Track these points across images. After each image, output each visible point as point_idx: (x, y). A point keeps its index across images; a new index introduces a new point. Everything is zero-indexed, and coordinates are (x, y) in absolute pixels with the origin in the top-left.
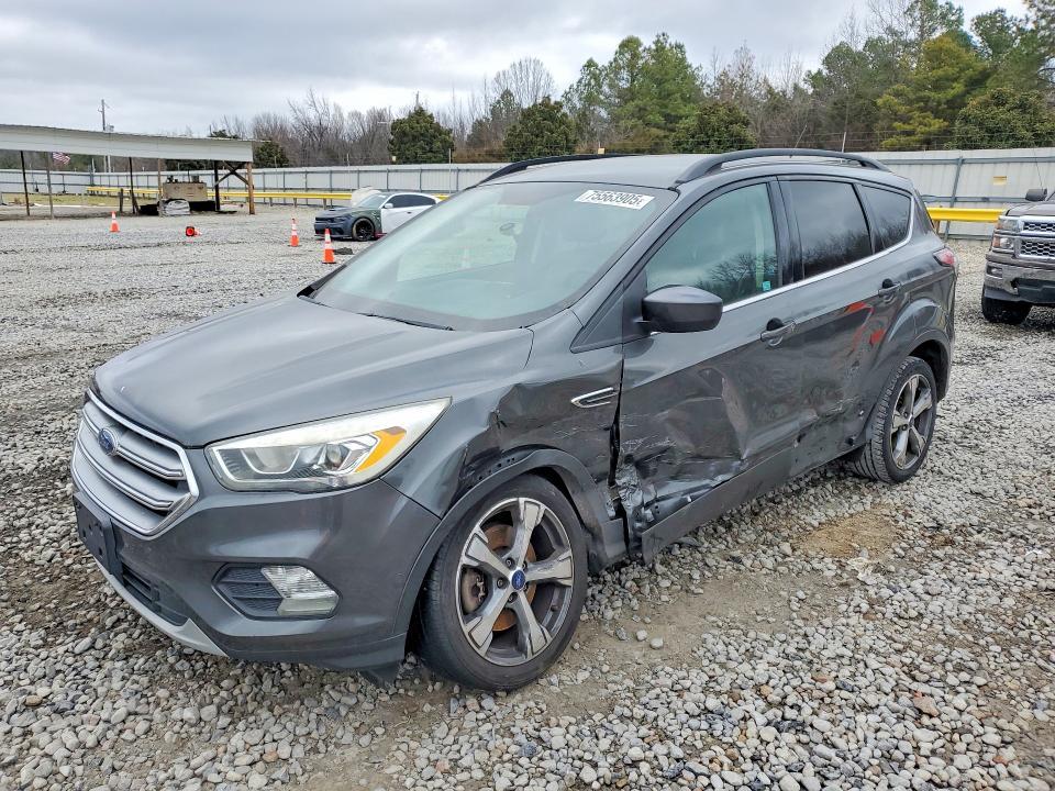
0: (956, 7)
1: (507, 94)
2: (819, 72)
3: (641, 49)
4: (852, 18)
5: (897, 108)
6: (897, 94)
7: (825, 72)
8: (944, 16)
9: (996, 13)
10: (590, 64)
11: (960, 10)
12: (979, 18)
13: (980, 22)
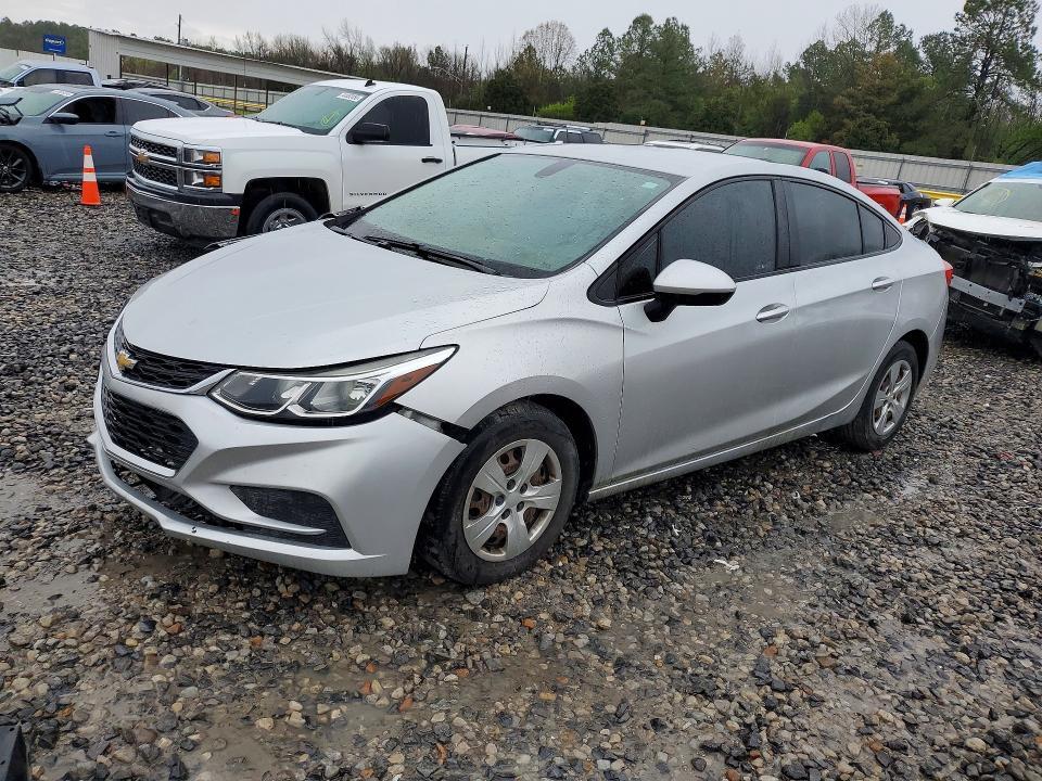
0: (908, 30)
1: (530, 49)
2: (797, 65)
3: (652, 26)
4: (824, 29)
5: (847, 106)
6: (850, 96)
7: (802, 65)
8: (897, 35)
9: (940, 35)
10: (606, 32)
11: (911, 32)
12: (926, 38)
13: (927, 40)
